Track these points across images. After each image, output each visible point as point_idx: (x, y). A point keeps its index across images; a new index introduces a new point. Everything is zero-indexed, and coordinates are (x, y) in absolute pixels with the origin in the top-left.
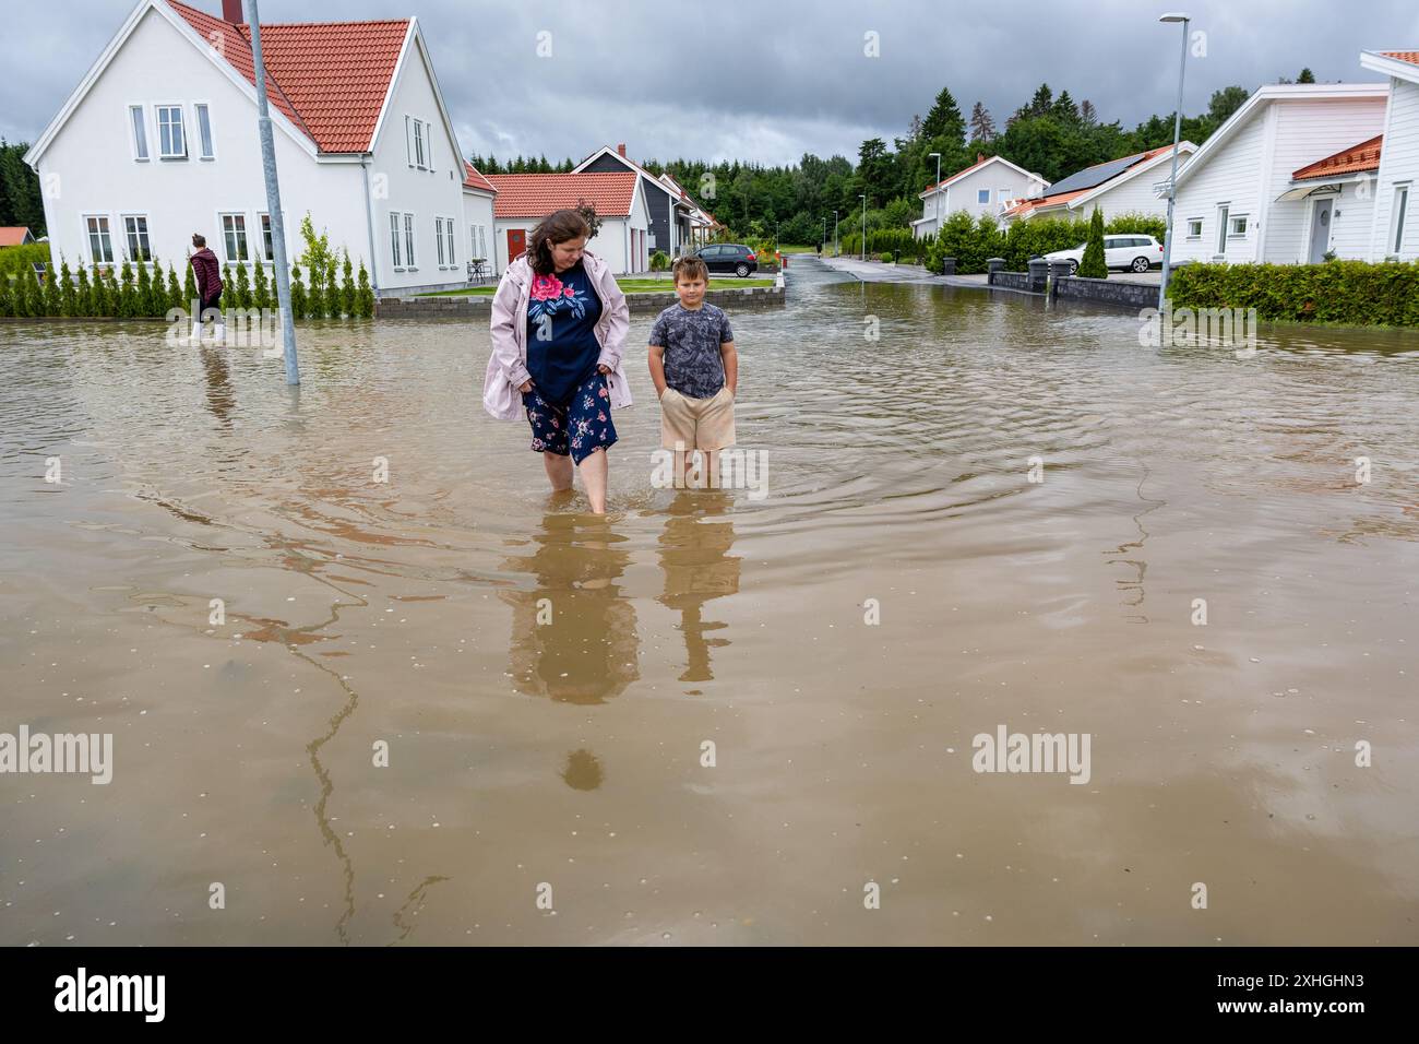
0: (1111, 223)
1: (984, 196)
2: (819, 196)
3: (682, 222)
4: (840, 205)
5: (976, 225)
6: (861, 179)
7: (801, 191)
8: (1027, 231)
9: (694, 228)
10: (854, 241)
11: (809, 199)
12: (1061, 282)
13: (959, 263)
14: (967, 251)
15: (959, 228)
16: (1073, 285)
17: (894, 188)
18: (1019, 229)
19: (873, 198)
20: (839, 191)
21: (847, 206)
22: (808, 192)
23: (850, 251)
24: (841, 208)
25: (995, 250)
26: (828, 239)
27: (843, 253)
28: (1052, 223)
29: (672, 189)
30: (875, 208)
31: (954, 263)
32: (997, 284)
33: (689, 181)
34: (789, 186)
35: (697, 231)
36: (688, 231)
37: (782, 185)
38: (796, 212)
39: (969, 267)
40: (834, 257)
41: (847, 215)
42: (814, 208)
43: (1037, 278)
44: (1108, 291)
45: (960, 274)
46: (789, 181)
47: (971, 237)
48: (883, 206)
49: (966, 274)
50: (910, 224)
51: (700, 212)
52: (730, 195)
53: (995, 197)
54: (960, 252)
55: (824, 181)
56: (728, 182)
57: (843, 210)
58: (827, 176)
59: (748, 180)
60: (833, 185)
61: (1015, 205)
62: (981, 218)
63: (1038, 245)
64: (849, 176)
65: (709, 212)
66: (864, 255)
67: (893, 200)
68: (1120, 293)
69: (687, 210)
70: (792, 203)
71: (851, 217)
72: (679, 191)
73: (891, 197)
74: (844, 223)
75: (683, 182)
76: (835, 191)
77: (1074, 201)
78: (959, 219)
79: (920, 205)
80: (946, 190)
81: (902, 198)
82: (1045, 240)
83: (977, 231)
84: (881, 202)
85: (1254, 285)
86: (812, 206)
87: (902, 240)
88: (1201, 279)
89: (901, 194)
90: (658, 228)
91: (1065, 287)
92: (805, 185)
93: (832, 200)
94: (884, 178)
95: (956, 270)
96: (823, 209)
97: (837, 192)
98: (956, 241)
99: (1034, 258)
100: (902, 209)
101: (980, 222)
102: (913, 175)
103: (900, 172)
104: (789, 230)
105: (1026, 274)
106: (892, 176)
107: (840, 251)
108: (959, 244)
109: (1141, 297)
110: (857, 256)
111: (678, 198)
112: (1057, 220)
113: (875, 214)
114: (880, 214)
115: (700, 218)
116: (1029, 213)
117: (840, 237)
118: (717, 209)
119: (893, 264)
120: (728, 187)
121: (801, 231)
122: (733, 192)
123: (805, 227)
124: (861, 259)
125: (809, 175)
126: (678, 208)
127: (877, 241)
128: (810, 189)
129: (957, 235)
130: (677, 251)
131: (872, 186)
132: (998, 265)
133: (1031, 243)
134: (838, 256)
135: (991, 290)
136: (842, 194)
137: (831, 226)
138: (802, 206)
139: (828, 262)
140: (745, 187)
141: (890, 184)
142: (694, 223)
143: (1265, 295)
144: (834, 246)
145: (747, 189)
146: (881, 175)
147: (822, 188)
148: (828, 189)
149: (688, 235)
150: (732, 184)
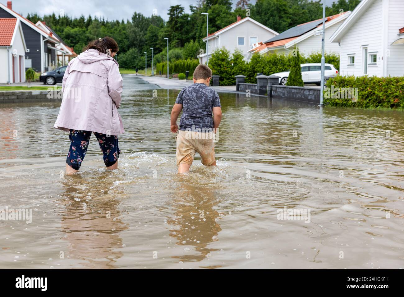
0: (309, 57)
1: (241, 41)
2: (143, 39)
3: (49, 52)
4: (157, 44)
5: (231, 57)
6: (169, 29)
7: (132, 36)
8: (261, 60)
9: (58, 56)
10: (163, 66)
11: (137, 40)
12: (274, 89)
13: (221, 79)
14: (226, 72)
15: (221, 57)
16: (280, 90)
17: (190, 35)
18: (256, 59)
19: (177, 41)
20: (156, 36)
21: (161, 46)
22: (136, 36)
23: (161, 73)
24: (157, 46)
25: (242, 71)
26: (149, 66)
27: (157, 74)
28: (275, 56)
29: (43, 30)
30: (178, 47)
31: (218, 79)
32: (241, 91)
33: (58, 27)
34: (125, 32)
35: (60, 58)
36: (54, 58)
37: (120, 31)
38: (129, 49)
39: (228, 81)
40: (152, 76)
41: (161, 51)
42: (140, 46)
43: (261, 87)
44: (297, 93)
45: (222, 85)
46: (124, 29)
47: (228, 63)
48: (183, 46)
49: (226, 85)
50: (198, 57)
51: (62, 46)
52: (86, 37)
53: (248, 41)
54: (221, 72)
55: (146, 30)
56: (84, 29)
57: (158, 48)
58: (148, 27)
59: (97, 28)
60: (152, 32)
61: (258, 46)
62: (234, 52)
63: (267, 69)
64: (162, 27)
65: (69, 46)
66: (168, 75)
67: (189, 42)
68: (303, 94)
69: (53, 44)
70: (127, 43)
71: (163, 52)
72: (49, 32)
73: (188, 40)
74: (159, 56)
75: (54, 27)
76: (153, 36)
77: (289, 44)
78: (221, 52)
79: (204, 46)
80: (218, 36)
81: (194, 41)
82: (272, 66)
83: (232, 60)
84: (182, 43)
85: (368, 88)
86: (140, 45)
87: (192, 65)
88: (341, 85)
89: (194, 38)
90: (33, 55)
91: (276, 91)
92: (134, 32)
93: (152, 42)
94: (184, 29)
95: (219, 83)
96: (146, 47)
97: (155, 37)
98: (219, 65)
99: (260, 75)
100: (194, 48)
101: (233, 54)
102: (201, 28)
103: (194, 26)
104: (124, 59)
105: (256, 84)
106: (188, 28)
107: (155, 73)
108: (221, 67)
109: (313, 96)
110: (165, 76)
111: (47, 36)
112: (279, 55)
113: (178, 51)
114: (182, 51)
115: (62, 49)
116: (264, 51)
117: (155, 64)
118: (78, 45)
119: (185, 80)
120: (84, 32)
121: (132, 60)
122: (88, 35)
123: (135, 58)
124: (167, 77)
125: (136, 26)
126: (47, 42)
127: (176, 66)
128: (137, 34)
129: (220, 62)
130: (46, 69)
131: (176, 34)
132: (241, 80)
133: (263, 68)
134: (154, 75)
135: (238, 94)
136: (158, 38)
137: (150, 58)
138: (132, 45)
139: (146, 79)
140: (96, 31)
141: (187, 32)
142: (59, 53)
143: (374, 94)
144: (152, 70)
145: (97, 33)
146: (182, 26)
147: (145, 34)
148: (149, 34)
149: (54, 60)
150: (87, 30)
